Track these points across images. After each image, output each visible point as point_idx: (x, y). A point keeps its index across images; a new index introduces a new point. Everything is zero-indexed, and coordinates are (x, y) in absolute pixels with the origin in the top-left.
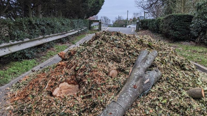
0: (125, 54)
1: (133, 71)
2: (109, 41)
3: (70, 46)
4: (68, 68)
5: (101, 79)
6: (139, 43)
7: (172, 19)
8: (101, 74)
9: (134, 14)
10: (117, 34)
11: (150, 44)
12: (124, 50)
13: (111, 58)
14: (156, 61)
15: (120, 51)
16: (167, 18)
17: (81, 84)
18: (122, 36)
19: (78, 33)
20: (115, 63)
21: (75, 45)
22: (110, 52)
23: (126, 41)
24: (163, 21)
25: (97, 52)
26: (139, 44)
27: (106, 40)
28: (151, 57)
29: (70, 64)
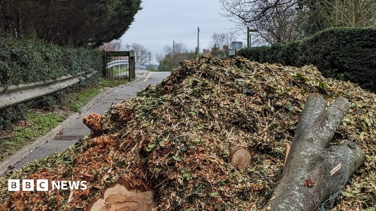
0: (265, 110)
1: (298, 148)
2: (221, 80)
3: (67, 115)
4: (122, 151)
5: (215, 171)
6: (294, 84)
7: (332, 42)
8: (214, 159)
9: (215, 36)
10: (236, 64)
11: (323, 86)
12: (263, 101)
13: (231, 121)
14: (345, 124)
15: (254, 103)
16: (316, 40)
17: (161, 186)
18: (249, 69)
19: (79, 83)
20: (242, 133)
21: (80, 113)
22: (228, 105)
23: (263, 80)
24: (304, 48)
25: (198, 106)
26: (296, 86)
27: (213, 78)
28: (335, 114)
29: (125, 141)
